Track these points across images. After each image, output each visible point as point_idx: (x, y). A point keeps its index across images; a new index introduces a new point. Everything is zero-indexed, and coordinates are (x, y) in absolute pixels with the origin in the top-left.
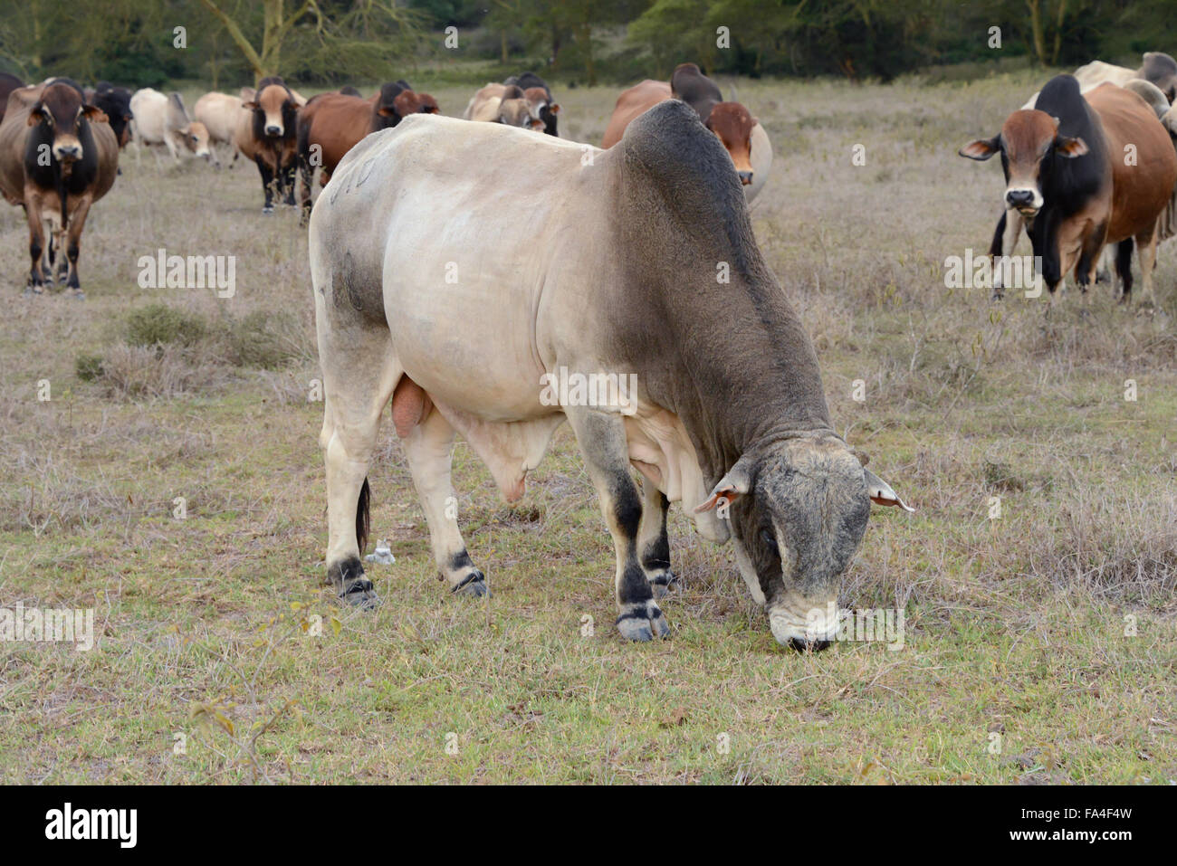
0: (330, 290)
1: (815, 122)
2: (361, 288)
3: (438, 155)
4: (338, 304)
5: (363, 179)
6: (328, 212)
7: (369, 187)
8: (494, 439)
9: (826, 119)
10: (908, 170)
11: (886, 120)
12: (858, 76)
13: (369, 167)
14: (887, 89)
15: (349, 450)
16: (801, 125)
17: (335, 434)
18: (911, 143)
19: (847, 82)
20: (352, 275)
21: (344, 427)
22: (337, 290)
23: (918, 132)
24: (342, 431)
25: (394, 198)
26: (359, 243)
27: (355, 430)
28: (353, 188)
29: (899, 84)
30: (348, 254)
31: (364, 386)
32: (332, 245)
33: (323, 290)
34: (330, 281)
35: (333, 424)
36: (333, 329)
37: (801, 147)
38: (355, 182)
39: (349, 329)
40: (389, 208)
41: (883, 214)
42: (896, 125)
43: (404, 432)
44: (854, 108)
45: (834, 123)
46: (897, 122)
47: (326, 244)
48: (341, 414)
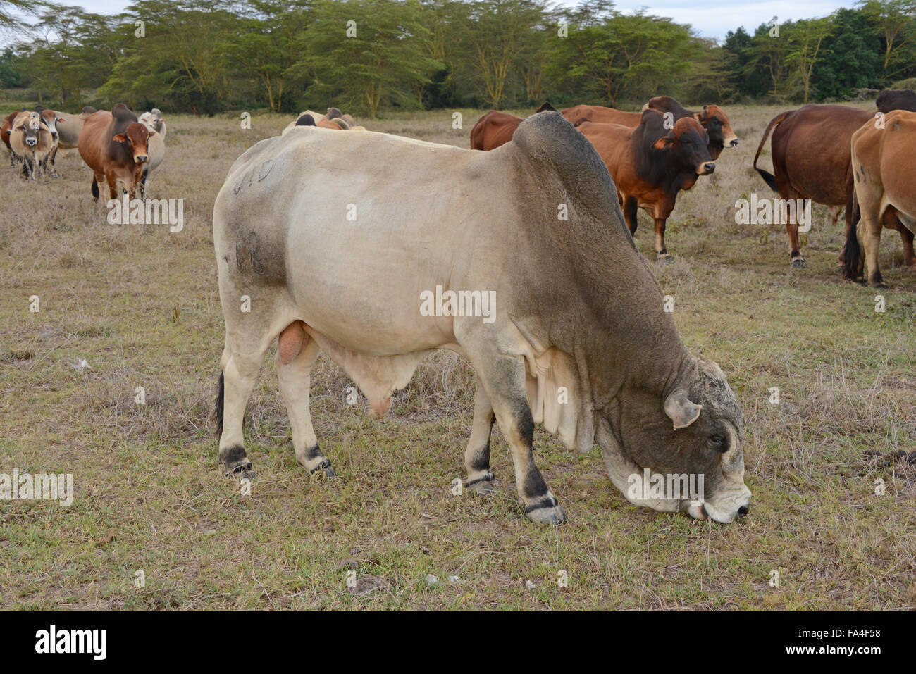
0: (233, 260)
1: (182, 132)
2: (266, 259)
3: (330, 157)
4: (241, 269)
5: (263, 176)
6: (231, 200)
7: (269, 182)
8: (366, 367)
9: (186, 130)
10: (225, 153)
11: (213, 132)
12: (199, 114)
13: (269, 166)
14: (212, 119)
15: (241, 371)
16: (176, 133)
17: (232, 357)
18: (224, 142)
19: (194, 116)
20: (258, 249)
21: (239, 355)
22: (240, 261)
23: (227, 137)
24: (237, 358)
25: (294, 190)
26: (264, 225)
27: (248, 359)
28: (255, 182)
29: (217, 116)
30: (253, 233)
31: (260, 325)
32: (235, 226)
33: (226, 259)
34: (234, 253)
35: (231, 351)
36: (236, 288)
37: (177, 142)
38: (257, 178)
39: (251, 287)
40: (290, 200)
41: (217, 174)
42: (217, 134)
43: (286, 359)
44: (199, 126)
45: (190, 132)
46: (217, 133)
47: (229, 224)
48: (238, 346)
